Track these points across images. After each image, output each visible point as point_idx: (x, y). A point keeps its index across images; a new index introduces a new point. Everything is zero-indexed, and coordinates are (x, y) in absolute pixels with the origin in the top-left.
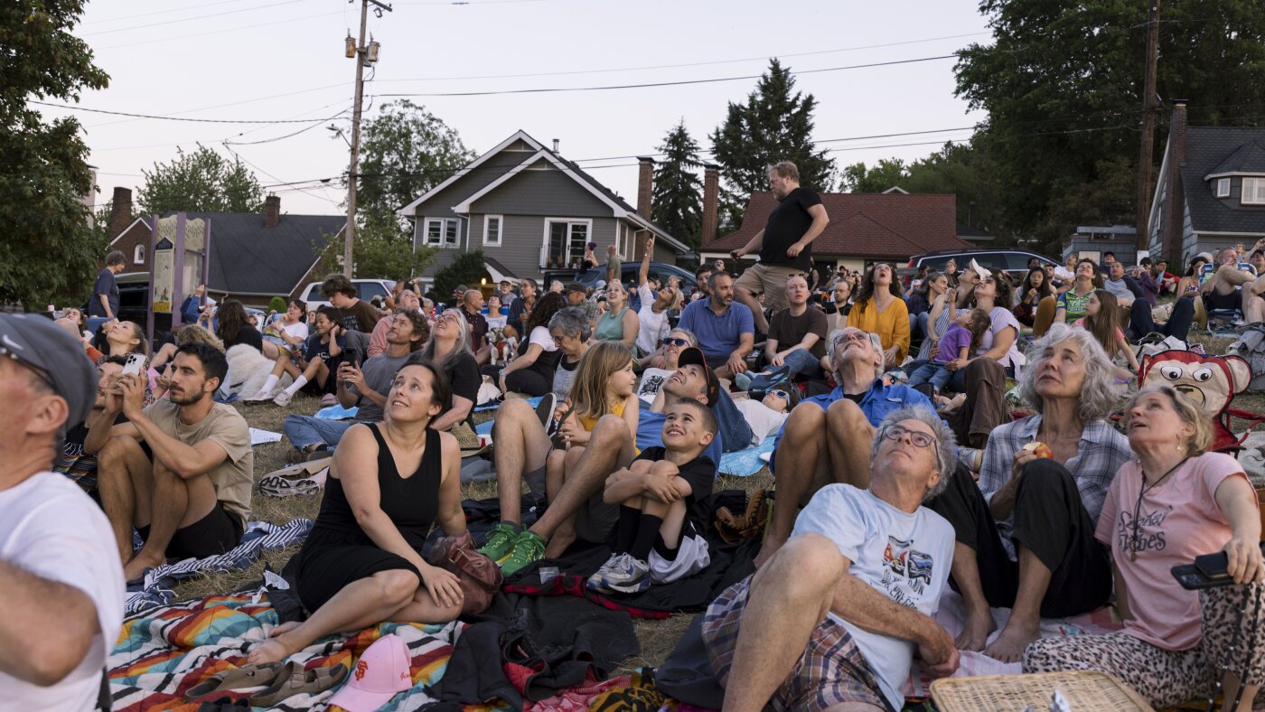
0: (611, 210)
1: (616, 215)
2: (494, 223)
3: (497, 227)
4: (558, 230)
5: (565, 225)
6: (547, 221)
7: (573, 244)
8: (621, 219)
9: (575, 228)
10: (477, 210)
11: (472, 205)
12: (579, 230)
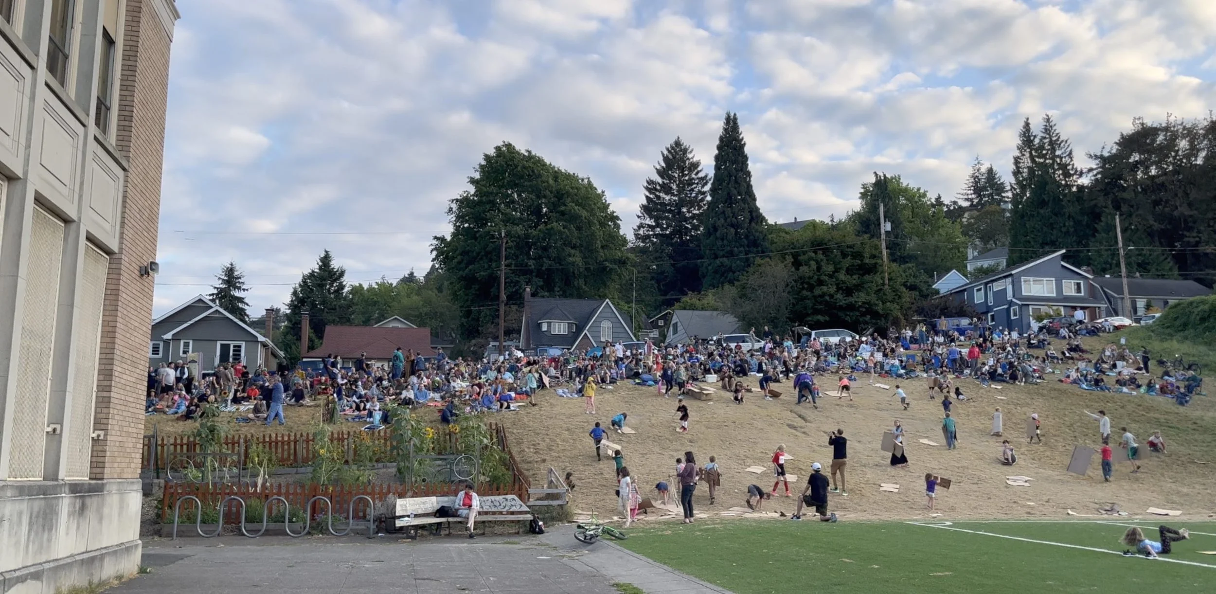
0: (256, 337)
1: (259, 340)
2: (186, 345)
3: (188, 346)
4: (225, 349)
5: (229, 345)
6: (219, 344)
7: (234, 355)
8: (261, 342)
9: (234, 346)
10: (176, 338)
11: (173, 335)
12: (238, 349)
